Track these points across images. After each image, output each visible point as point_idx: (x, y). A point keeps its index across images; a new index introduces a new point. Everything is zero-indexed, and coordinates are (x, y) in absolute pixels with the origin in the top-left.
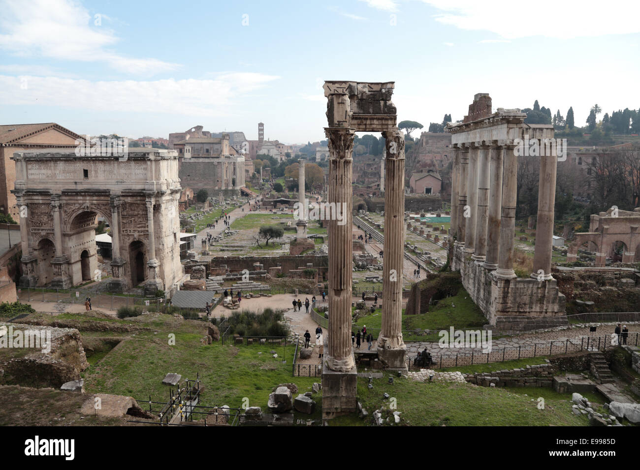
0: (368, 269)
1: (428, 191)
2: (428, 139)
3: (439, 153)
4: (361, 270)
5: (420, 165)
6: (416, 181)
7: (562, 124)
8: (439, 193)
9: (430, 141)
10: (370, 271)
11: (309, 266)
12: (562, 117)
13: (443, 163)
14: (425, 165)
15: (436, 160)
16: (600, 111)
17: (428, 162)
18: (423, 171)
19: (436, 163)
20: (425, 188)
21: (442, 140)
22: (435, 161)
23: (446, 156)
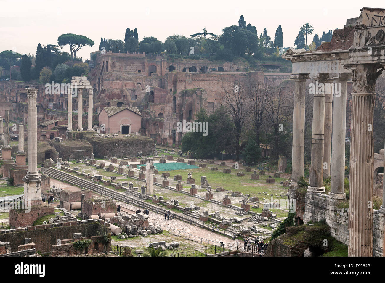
0: (140, 234)
1: (125, 130)
2: (115, 61)
3: (130, 79)
4: (132, 236)
5: (106, 95)
6: (109, 117)
7: (269, 46)
8: (139, 132)
9: (117, 64)
10: (144, 236)
11: (78, 236)
12: (269, 38)
13: (136, 93)
14: (112, 96)
15: (128, 90)
16: (311, 31)
17: (117, 91)
18: (111, 103)
19: (128, 93)
20: (121, 126)
21: (134, 64)
22: (126, 90)
23: (140, 83)
